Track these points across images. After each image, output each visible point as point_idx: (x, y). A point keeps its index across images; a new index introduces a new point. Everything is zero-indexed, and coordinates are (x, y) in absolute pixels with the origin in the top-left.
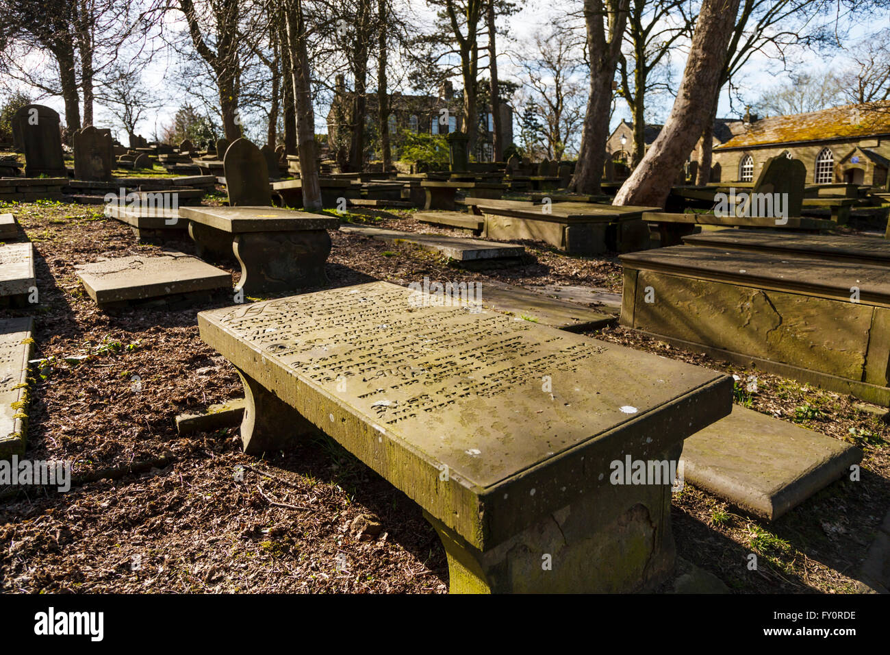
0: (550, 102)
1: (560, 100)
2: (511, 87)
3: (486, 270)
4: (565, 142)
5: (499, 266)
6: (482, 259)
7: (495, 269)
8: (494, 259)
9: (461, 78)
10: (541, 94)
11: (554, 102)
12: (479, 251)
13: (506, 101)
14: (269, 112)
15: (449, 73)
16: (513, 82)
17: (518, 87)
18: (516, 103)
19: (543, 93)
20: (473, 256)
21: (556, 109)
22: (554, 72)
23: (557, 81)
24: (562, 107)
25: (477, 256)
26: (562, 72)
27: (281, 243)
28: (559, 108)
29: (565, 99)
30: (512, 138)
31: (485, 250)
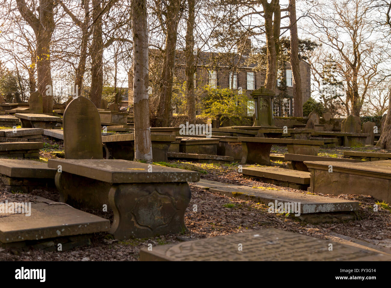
0: (347, 59)
1: (357, 58)
2: (310, 45)
3: (324, 223)
4: (363, 98)
5: (335, 220)
6: (320, 213)
7: (332, 222)
8: (331, 213)
9: (264, 38)
10: (338, 51)
11: (352, 58)
12: (318, 205)
13: (305, 58)
14: (77, 66)
15: (250, 32)
16: (312, 41)
17: (316, 45)
18: (313, 60)
19: (340, 51)
20: (311, 210)
21: (353, 66)
22: (352, 31)
23: (354, 40)
24: (360, 64)
25: (316, 210)
26: (358, 32)
27: (150, 193)
28: (357, 65)
29: (362, 56)
30: (310, 93)
31: (322, 204)
